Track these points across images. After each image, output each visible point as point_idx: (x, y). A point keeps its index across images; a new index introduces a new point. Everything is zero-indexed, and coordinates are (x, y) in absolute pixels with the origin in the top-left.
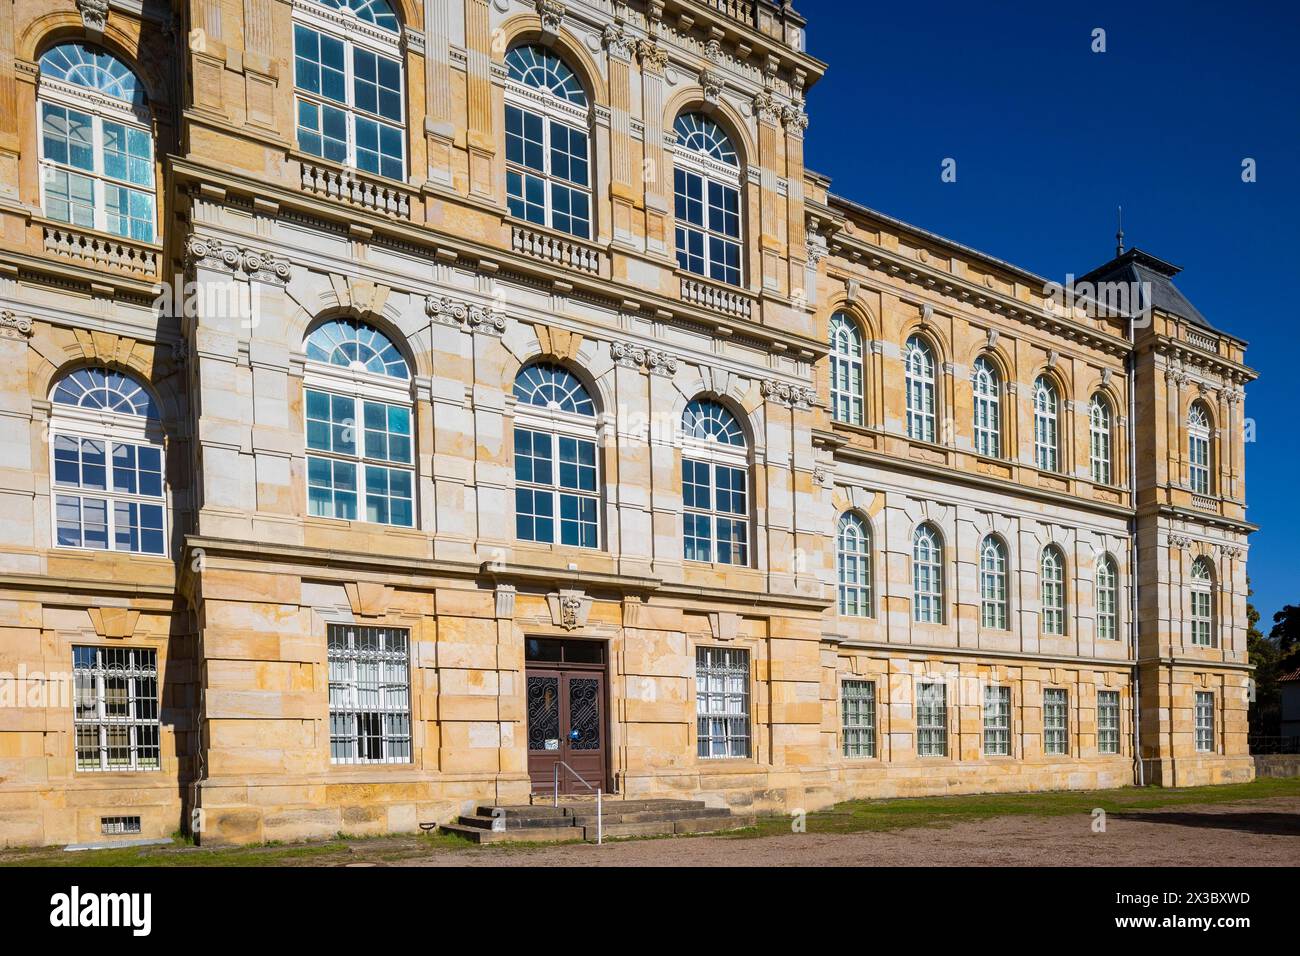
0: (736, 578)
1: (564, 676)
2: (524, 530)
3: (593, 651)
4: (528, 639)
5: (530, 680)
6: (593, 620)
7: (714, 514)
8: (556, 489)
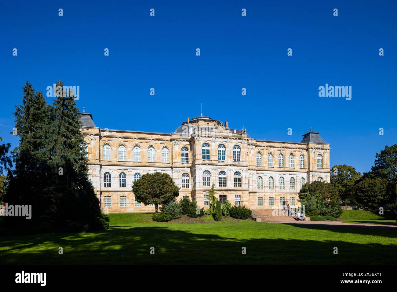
0: (239, 188)
1: (223, 198)
2: (219, 186)
3: (225, 196)
4: (220, 195)
5: (220, 199)
6: (225, 193)
7: (237, 182)
8: (222, 182)
